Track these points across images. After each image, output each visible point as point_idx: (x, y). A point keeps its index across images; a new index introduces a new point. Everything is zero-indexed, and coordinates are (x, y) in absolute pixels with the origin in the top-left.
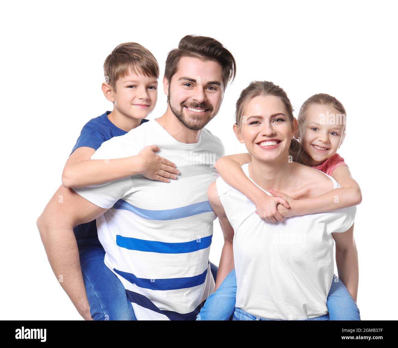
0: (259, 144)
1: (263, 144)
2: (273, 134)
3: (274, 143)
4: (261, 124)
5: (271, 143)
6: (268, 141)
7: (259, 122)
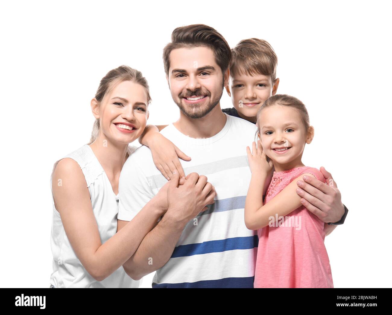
0: (116, 124)
1: (120, 126)
2: (132, 120)
3: (130, 128)
4: (124, 106)
5: (128, 127)
6: (126, 125)
7: (123, 105)
